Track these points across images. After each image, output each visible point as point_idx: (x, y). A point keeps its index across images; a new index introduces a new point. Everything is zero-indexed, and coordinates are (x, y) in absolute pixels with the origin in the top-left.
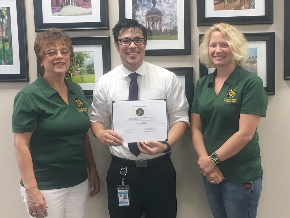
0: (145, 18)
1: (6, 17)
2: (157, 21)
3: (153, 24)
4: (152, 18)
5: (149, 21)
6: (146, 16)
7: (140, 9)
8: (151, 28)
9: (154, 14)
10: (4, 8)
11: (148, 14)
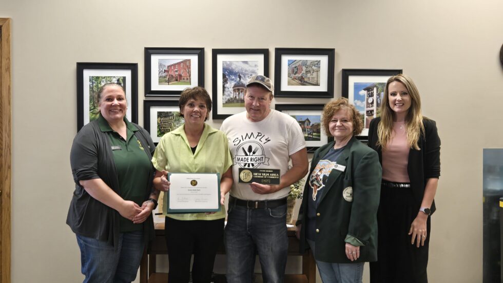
0: (232, 89)
1: (122, 85)
2: (242, 92)
3: (239, 94)
4: (238, 90)
5: (235, 92)
6: (233, 88)
7: (229, 83)
8: (237, 97)
9: (239, 86)
10: (121, 77)
11: (235, 86)
